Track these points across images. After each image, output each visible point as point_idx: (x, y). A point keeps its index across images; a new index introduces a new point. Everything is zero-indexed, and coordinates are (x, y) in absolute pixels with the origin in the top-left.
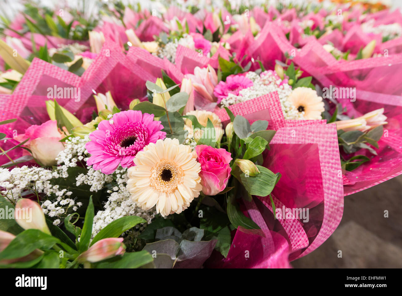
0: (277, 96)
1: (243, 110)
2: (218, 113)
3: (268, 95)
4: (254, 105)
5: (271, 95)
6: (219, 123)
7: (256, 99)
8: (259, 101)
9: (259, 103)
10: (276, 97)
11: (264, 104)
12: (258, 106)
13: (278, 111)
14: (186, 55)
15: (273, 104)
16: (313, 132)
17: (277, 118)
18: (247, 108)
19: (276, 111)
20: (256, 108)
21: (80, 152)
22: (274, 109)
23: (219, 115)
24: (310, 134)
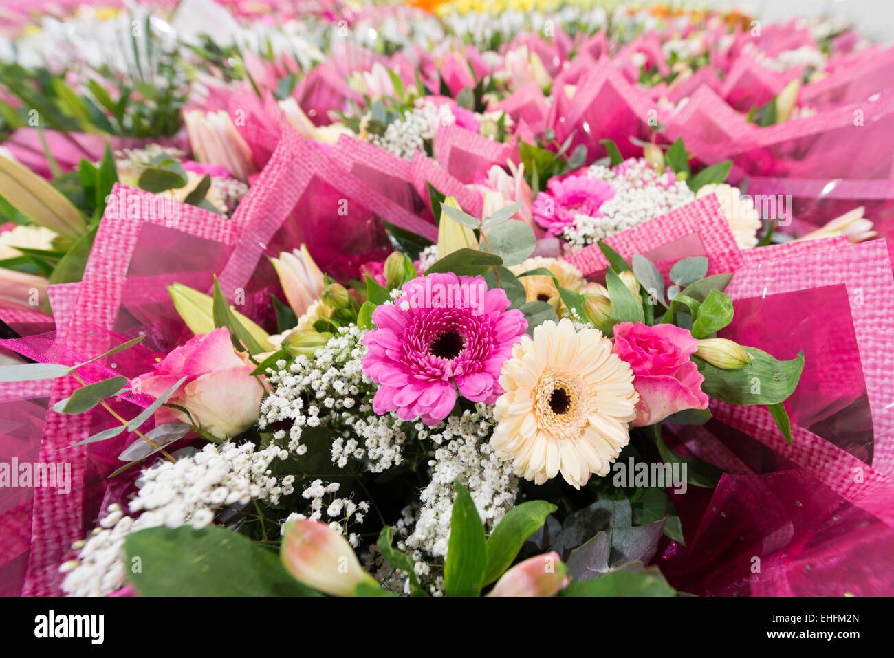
0: (715, 203)
1: (638, 243)
2: (572, 258)
3: (693, 203)
4: (663, 230)
5: (702, 203)
6: (580, 279)
7: (666, 215)
8: (672, 219)
9: (675, 223)
10: (713, 207)
11: (687, 223)
12: (672, 230)
13: (721, 234)
14: (456, 144)
15: (707, 222)
16: (832, 263)
17: (721, 249)
18: (647, 237)
19: (717, 236)
20: (668, 235)
21: (319, 389)
22: (712, 232)
23: (576, 261)
24: (826, 267)
